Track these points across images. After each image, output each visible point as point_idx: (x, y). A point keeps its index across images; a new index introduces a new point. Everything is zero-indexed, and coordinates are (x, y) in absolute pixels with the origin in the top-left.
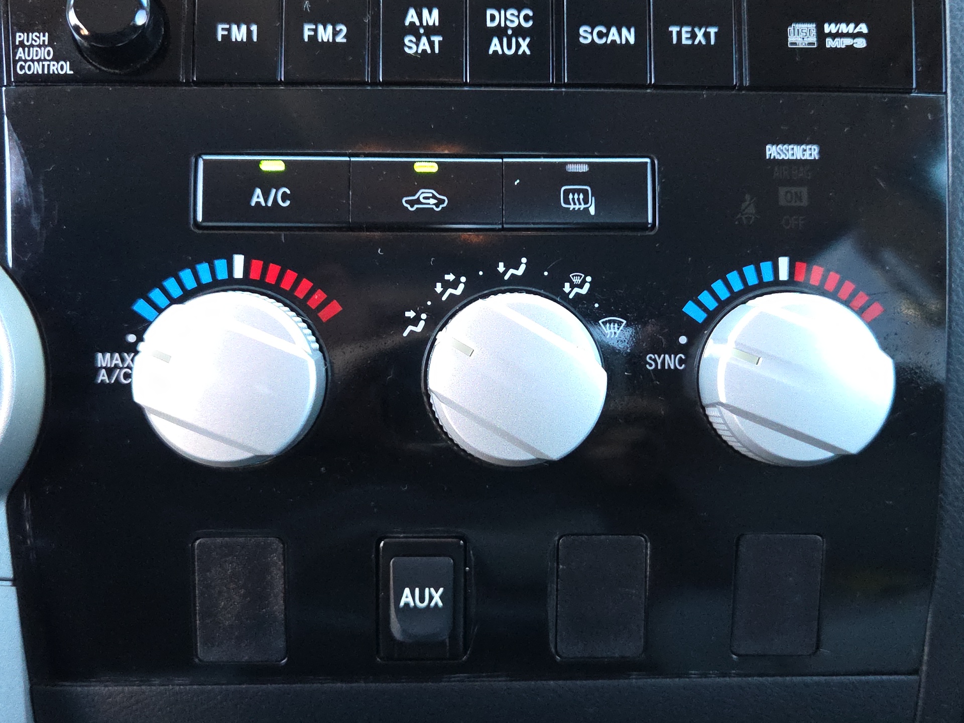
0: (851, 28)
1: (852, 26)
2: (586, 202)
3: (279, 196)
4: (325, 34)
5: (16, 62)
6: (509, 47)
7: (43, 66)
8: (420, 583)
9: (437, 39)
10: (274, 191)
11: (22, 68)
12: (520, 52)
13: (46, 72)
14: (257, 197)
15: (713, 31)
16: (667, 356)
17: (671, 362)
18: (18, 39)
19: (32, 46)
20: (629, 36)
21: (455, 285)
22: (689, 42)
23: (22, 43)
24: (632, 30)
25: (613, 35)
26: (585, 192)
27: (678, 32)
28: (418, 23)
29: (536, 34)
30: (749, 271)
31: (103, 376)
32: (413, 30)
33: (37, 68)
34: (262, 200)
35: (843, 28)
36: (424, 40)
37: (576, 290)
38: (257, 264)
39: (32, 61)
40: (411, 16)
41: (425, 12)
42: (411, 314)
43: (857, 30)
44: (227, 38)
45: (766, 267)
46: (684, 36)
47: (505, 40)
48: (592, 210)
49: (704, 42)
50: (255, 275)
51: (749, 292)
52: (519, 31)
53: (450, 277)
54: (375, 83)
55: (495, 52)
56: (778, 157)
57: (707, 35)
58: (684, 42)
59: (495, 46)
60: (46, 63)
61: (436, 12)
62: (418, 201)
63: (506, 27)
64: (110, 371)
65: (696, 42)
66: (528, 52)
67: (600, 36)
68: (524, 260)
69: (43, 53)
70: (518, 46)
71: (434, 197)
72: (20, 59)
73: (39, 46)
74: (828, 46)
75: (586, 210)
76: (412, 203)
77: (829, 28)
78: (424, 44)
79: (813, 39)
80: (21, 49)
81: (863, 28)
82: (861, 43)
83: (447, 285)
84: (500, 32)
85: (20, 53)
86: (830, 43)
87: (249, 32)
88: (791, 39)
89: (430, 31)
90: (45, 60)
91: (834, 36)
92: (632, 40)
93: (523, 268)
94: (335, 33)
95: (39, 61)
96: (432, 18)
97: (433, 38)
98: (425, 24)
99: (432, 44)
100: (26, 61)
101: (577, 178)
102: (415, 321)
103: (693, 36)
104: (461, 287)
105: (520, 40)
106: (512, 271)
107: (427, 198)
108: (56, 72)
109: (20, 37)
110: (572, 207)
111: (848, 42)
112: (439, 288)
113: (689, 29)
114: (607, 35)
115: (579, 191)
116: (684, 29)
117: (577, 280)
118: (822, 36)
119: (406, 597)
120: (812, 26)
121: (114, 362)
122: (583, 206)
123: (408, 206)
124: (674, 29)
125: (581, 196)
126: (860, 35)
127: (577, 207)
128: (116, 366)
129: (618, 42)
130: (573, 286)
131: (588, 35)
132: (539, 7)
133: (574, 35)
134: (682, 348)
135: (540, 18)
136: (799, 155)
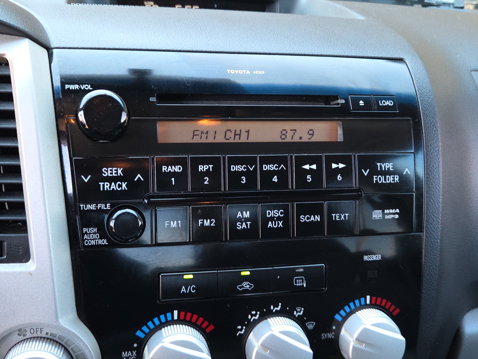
0: (393, 211)
1: (394, 210)
2: (303, 282)
3: (191, 289)
4: (207, 223)
5: (84, 240)
6: (275, 225)
7: (95, 241)
9: (249, 223)
10: (189, 287)
11: (87, 243)
12: (279, 226)
13: (97, 244)
14: (183, 290)
15: (347, 215)
16: (328, 334)
17: (330, 336)
18: (84, 231)
19: (90, 233)
20: (318, 218)
21: (255, 315)
22: (339, 219)
23: (86, 233)
24: (319, 216)
25: (312, 218)
26: (302, 279)
27: (335, 216)
28: (241, 217)
29: (285, 219)
32: (240, 220)
33: (93, 243)
34: (185, 290)
35: (391, 211)
36: (244, 223)
37: (298, 313)
38: (183, 313)
39: (91, 239)
40: (239, 214)
41: (244, 213)
42: (239, 327)
43: (396, 211)
44: (169, 226)
45: (362, 299)
46: (337, 217)
47: (274, 222)
48: (305, 285)
49: (344, 219)
50: (182, 318)
52: (279, 219)
53: (254, 312)
54: (225, 240)
55: (270, 227)
56: (368, 260)
57: (345, 217)
58: (337, 219)
59: (270, 224)
60: (97, 240)
61: (248, 212)
62: (243, 287)
63: (274, 217)
65: (341, 219)
66: (282, 226)
67: (308, 218)
68: (280, 304)
69: (95, 236)
70: (278, 224)
71: (249, 285)
72: (86, 239)
73: (93, 233)
74: (386, 218)
75: (303, 285)
76: (240, 287)
77: (386, 211)
78: (244, 225)
79: (381, 216)
80: (86, 235)
81: (398, 211)
82: (397, 216)
83: (252, 315)
84: (272, 219)
85: (86, 237)
86: (387, 217)
87: (178, 224)
88: (374, 216)
89: (246, 220)
90: (96, 239)
91: (388, 214)
92: (319, 220)
93: (280, 307)
94: (211, 222)
95: (93, 239)
96: (247, 215)
97: (247, 223)
98: (244, 217)
99: (247, 225)
100: (88, 240)
101: (300, 274)
102: (241, 330)
103: (340, 217)
104: (258, 316)
105: (279, 222)
106: (276, 308)
107: (246, 285)
108: (101, 244)
109: (85, 230)
110: (298, 285)
111: (392, 216)
112: (250, 317)
113: (339, 215)
114: (310, 218)
115: (300, 279)
116: (337, 215)
117: (299, 310)
118: (384, 215)
120: (381, 211)
121: (129, 354)
122: (301, 284)
123: (239, 289)
124: (334, 215)
125: (301, 281)
126: (397, 213)
127: (300, 284)
128: (130, 356)
129: (314, 220)
130: (297, 312)
131: (303, 219)
132: (286, 209)
133: (298, 219)
134: (334, 331)
135: (286, 213)
136: (375, 259)
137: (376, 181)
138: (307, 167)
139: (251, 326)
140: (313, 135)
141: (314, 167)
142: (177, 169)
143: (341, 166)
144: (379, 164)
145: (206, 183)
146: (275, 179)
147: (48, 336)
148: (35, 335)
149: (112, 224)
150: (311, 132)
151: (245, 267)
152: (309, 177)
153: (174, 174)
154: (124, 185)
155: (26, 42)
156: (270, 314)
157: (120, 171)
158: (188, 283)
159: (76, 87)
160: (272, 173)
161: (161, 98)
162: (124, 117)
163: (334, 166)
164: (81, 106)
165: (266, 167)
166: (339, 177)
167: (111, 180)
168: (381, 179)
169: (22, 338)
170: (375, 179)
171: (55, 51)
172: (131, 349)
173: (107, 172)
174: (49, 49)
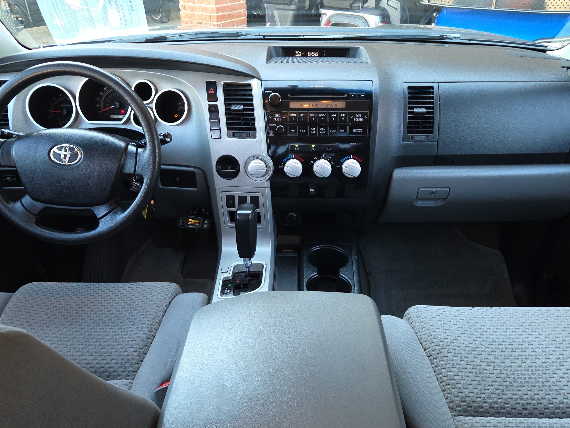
3: (298, 149)
4: (302, 131)
5: (269, 134)
8: (312, 189)
15: (345, 130)
17: (339, 166)
21: (316, 158)
25: (334, 131)
30: (346, 157)
31: (279, 168)
32: (312, 130)
34: (296, 149)
35: (360, 129)
38: (295, 156)
40: (312, 129)
42: (311, 161)
44: (292, 131)
45: (350, 156)
51: (346, 160)
52: (324, 130)
53: (316, 157)
54: (308, 136)
57: (344, 131)
59: (321, 132)
64: (280, 167)
66: (324, 133)
73: (272, 132)
77: (358, 129)
79: (356, 131)
81: (362, 129)
82: (361, 131)
83: (315, 158)
84: (321, 130)
86: (358, 131)
87: (294, 131)
88: (354, 131)
89: (314, 130)
91: (358, 130)
93: (323, 156)
94: (304, 131)
96: (314, 129)
99: (314, 132)
100: (271, 134)
101: (330, 147)
102: (312, 162)
107: (313, 149)
109: (270, 131)
111: (360, 131)
118: (357, 130)
119: (311, 190)
122: (330, 150)
123: (311, 150)
124: (341, 130)
130: (329, 158)
131: (331, 131)
132: (326, 127)
133: (330, 131)
134: (340, 165)
135: (326, 129)
136: (354, 143)
137: (355, 120)
138: (333, 115)
139: (315, 161)
140: (337, 106)
141: (335, 115)
142: (294, 115)
143: (344, 115)
144: (356, 115)
145: (302, 119)
146: (323, 119)
147: (260, 159)
148: (257, 158)
149: (277, 130)
150: (336, 105)
151: (313, 144)
152: (333, 118)
153: (293, 117)
154: (280, 119)
155: (256, 79)
156: (321, 158)
157: (279, 115)
158: (297, 147)
159: (268, 92)
160: (322, 117)
161: (291, 95)
162: (280, 100)
163: (342, 115)
164: (269, 97)
165: (320, 115)
166: (343, 119)
167: (277, 118)
168: (357, 120)
169: (254, 159)
170: (355, 119)
171: (263, 81)
172: (282, 165)
173: (276, 116)
174: (261, 81)
